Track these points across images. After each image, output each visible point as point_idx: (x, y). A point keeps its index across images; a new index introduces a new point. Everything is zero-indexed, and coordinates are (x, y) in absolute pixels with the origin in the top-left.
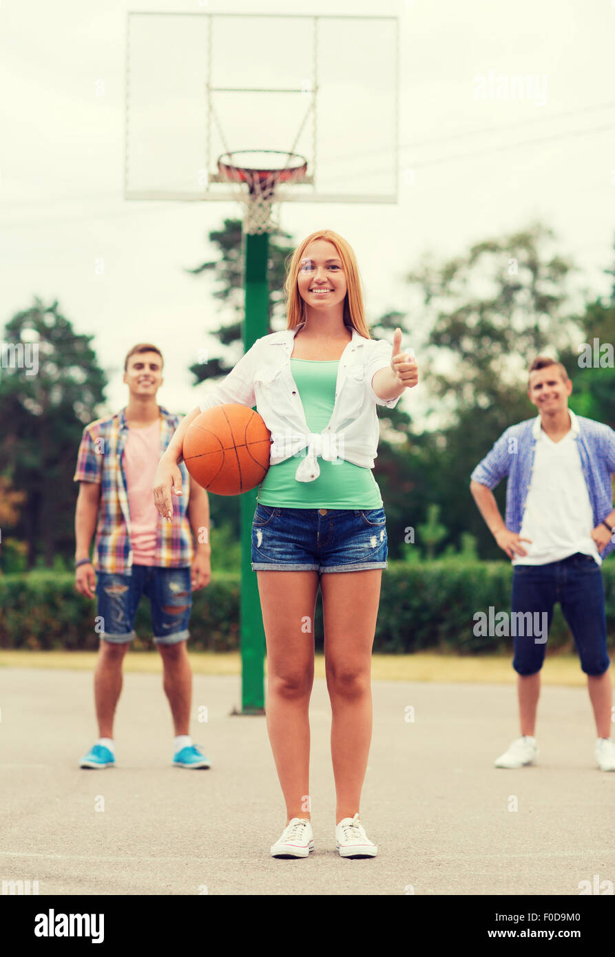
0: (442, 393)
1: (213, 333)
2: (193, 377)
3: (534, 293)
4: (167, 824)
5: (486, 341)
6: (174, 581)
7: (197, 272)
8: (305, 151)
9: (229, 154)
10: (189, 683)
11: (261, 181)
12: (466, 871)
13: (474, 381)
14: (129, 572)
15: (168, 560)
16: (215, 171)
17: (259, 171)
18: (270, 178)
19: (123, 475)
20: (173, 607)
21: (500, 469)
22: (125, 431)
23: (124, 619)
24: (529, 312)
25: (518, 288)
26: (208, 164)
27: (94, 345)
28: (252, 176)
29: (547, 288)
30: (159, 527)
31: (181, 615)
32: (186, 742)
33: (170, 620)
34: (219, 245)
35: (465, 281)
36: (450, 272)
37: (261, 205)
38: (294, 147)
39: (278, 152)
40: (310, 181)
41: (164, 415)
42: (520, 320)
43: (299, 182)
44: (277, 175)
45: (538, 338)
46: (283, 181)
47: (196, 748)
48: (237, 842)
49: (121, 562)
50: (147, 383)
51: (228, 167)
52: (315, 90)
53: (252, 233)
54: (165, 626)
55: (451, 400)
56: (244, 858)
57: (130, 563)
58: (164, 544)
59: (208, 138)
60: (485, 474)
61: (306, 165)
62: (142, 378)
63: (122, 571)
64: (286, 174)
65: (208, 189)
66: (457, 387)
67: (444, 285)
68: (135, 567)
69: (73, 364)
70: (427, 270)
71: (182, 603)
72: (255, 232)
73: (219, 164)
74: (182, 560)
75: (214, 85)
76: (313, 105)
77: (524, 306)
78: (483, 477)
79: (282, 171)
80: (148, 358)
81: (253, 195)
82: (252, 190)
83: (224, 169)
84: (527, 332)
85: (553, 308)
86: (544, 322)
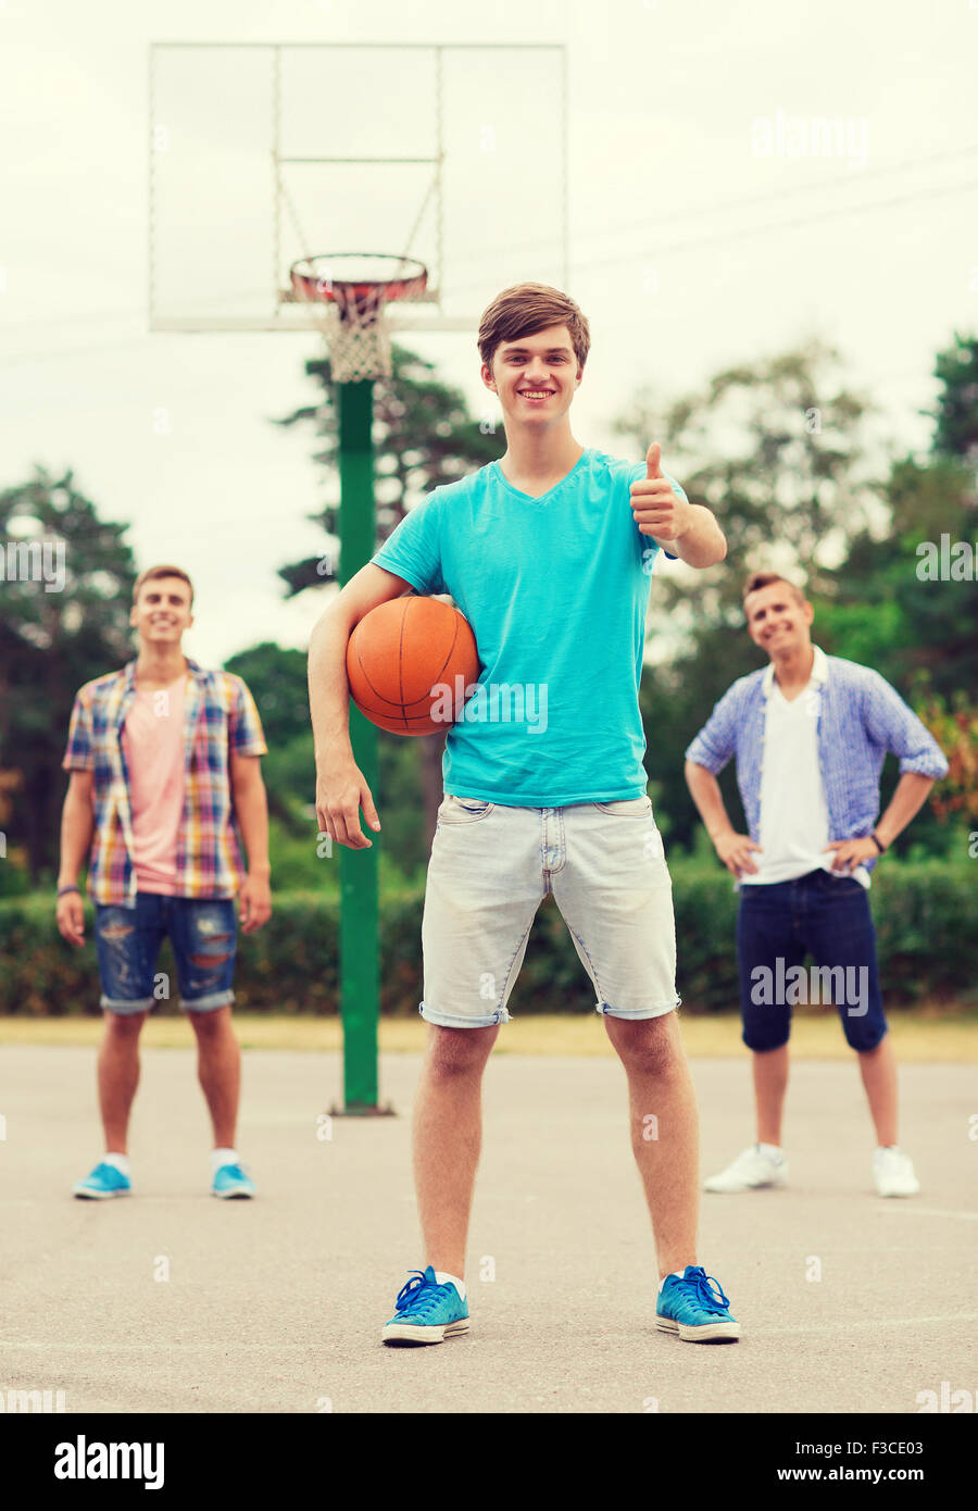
0: (670, 605)
1: (313, 518)
2: (283, 586)
3: (811, 447)
4: (205, 1293)
5: (737, 524)
6: (206, 917)
7: (287, 422)
8: (424, 253)
9: (310, 260)
10: (236, 1069)
11: (358, 300)
12: (645, 1358)
13: (720, 586)
14: (131, 903)
15: (194, 888)
16: (287, 285)
17: (355, 285)
18: (372, 295)
19: (123, 758)
20: (207, 957)
21: (721, 743)
22: (132, 695)
23: (130, 975)
24: (803, 477)
25: (785, 440)
26: (277, 275)
27: (128, 539)
28: (344, 292)
29: (831, 441)
30: (180, 838)
31: (217, 968)
32: (227, 1157)
33: (201, 976)
34: (322, 380)
35: (703, 430)
36: (680, 417)
37: (357, 337)
38: (408, 247)
39: (383, 256)
40: (433, 298)
41: (192, 673)
42: (790, 490)
43: (415, 299)
44: (382, 290)
45: (817, 519)
46: (392, 298)
47: (239, 1168)
48: (307, 1318)
49: (119, 887)
50: (165, 624)
51: (306, 280)
52: (440, 159)
53: (345, 380)
54: (194, 985)
55: (684, 615)
56: (315, 1343)
57: (134, 887)
58: (190, 864)
59: (277, 235)
60: (703, 749)
61: (425, 275)
62: (156, 617)
63: (121, 902)
64: (393, 288)
65: (277, 313)
66: (693, 596)
67: (671, 436)
68: (141, 895)
69: (97, 568)
70: (644, 414)
71: (218, 950)
72: (351, 378)
73: (292, 274)
74: (218, 888)
75: (286, 152)
76: (437, 183)
77: (795, 469)
78: (700, 754)
79: (390, 284)
80: (168, 587)
81: (345, 322)
82: (344, 315)
83: (300, 283)
84: (799, 510)
85: (840, 472)
86: (827, 492)
